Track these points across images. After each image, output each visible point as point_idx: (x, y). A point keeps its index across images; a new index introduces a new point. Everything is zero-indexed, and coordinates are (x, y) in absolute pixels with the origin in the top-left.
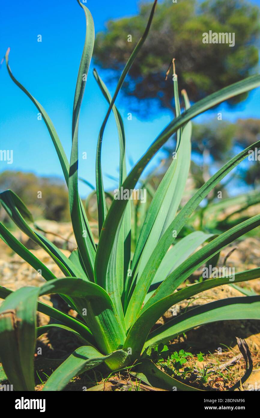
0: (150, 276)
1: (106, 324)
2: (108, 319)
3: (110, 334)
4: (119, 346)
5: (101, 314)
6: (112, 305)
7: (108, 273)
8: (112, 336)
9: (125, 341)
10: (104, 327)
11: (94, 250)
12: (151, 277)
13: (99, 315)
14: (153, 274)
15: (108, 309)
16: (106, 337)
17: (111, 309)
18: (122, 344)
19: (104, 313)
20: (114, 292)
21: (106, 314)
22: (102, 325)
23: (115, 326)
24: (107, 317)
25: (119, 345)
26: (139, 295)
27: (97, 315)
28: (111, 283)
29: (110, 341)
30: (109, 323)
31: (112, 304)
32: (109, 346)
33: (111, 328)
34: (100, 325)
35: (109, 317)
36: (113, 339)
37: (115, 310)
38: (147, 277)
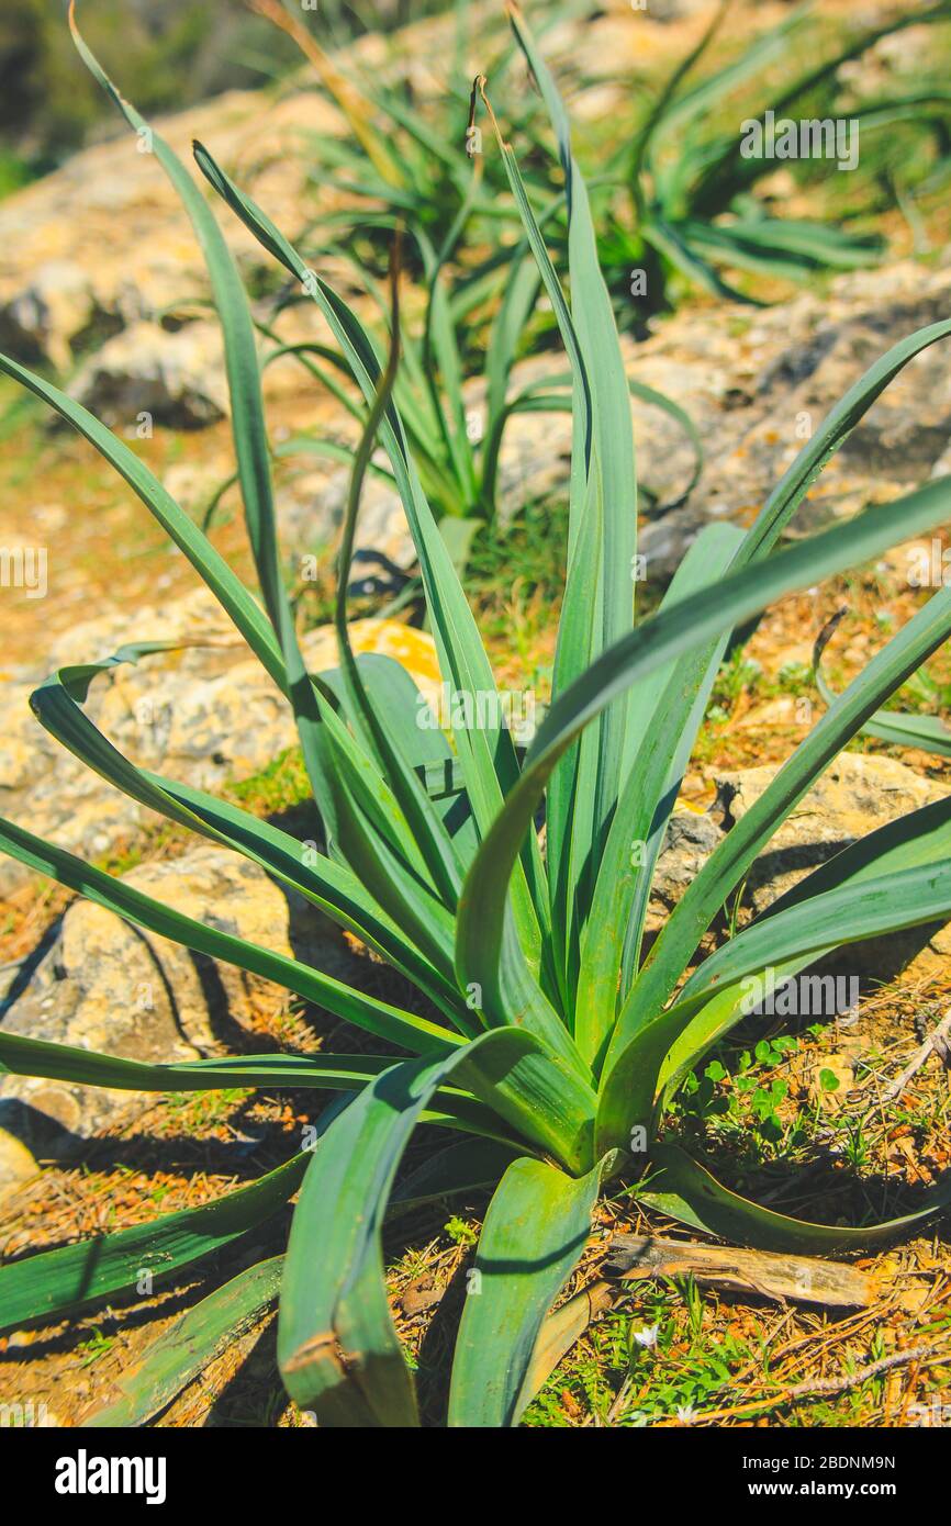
0: (621, 897)
1: (528, 1090)
2: (534, 1077)
3: (548, 1107)
4: (584, 1124)
5: (510, 1075)
6: (536, 1043)
7: (504, 980)
8: (553, 1109)
9: (597, 1106)
10: (526, 1099)
11: (432, 902)
12: (624, 896)
13: (507, 1078)
14: (626, 887)
15: (529, 1056)
16: (539, 1119)
17: (537, 1051)
18: (590, 1118)
19: (519, 1070)
20: (530, 1006)
21: (526, 1069)
22: (521, 1096)
23: (559, 1086)
24: (531, 1074)
25: (581, 1123)
26: (600, 961)
27: (500, 1078)
28: (516, 992)
29: (553, 1123)
30: (539, 1086)
31: (536, 1039)
32: (553, 1134)
33: (549, 1094)
34: (515, 1098)
35: (534, 1072)
36: (563, 1116)
37: (547, 1048)
38: (612, 903)
